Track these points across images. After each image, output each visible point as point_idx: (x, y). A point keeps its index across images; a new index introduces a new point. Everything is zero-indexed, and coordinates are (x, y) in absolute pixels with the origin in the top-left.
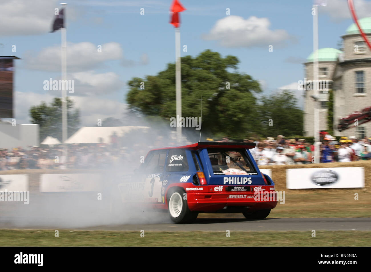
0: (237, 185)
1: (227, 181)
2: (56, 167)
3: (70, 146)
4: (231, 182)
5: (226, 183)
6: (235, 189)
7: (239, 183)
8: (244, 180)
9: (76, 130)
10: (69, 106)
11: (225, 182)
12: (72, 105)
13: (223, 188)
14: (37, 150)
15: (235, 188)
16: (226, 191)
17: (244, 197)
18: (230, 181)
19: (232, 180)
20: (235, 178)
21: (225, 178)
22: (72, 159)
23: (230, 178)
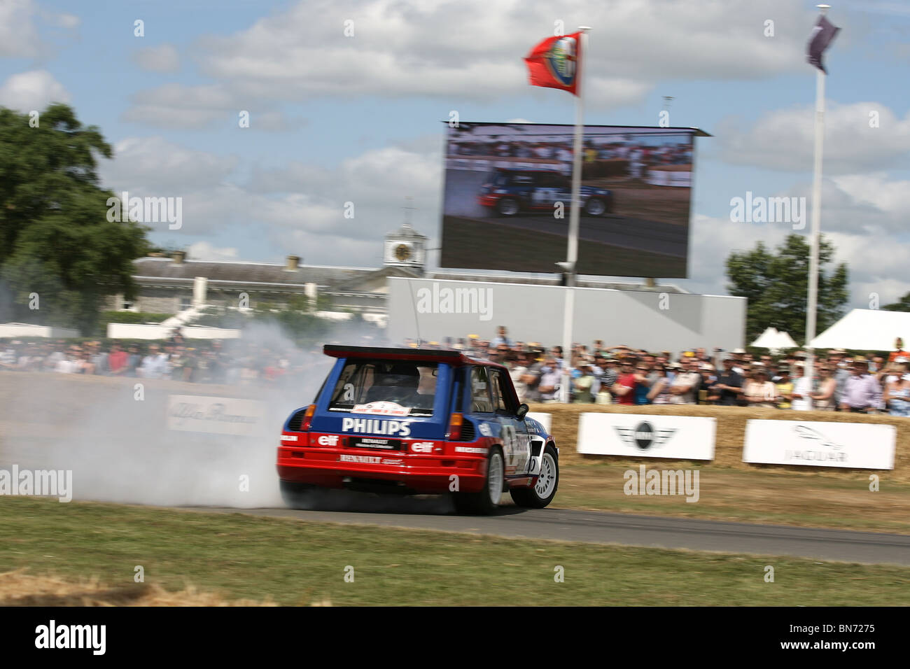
0: (373, 436)
1: (350, 427)
2: (786, 405)
3: (820, 354)
4: (360, 428)
5: (349, 429)
6: (364, 443)
7: (377, 432)
8: (391, 426)
9: (837, 317)
10: (823, 258)
11: (345, 428)
12: (830, 253)
13: (337, 440)
14: (738, 360)
15: (365, 441)
16: (344, 445)
17: (375, 460)
18: (358, 425)
19: (363, 426)
20: (370, 421)
21: (346, 420)
22: (826, 388)
23: (357, 420)
